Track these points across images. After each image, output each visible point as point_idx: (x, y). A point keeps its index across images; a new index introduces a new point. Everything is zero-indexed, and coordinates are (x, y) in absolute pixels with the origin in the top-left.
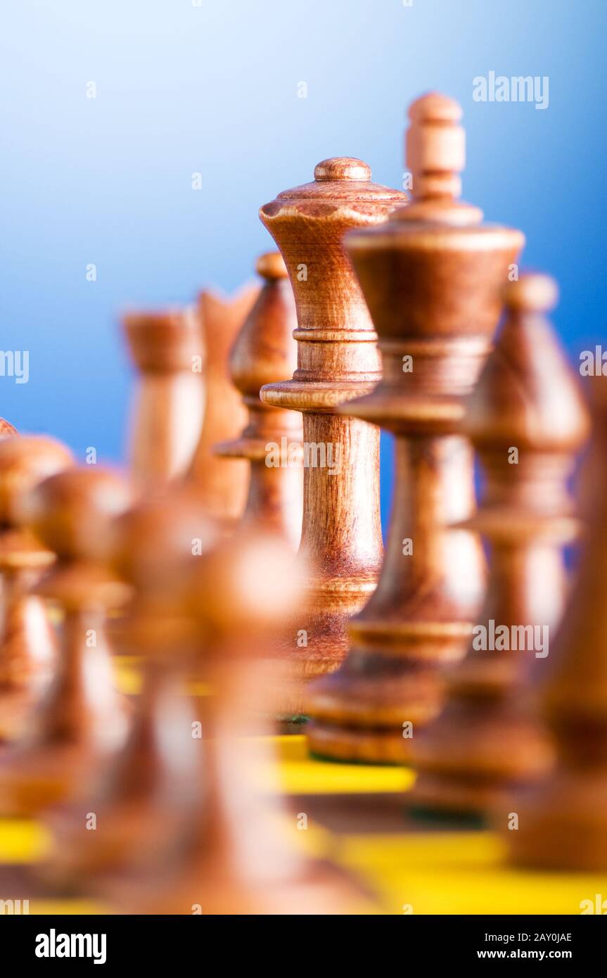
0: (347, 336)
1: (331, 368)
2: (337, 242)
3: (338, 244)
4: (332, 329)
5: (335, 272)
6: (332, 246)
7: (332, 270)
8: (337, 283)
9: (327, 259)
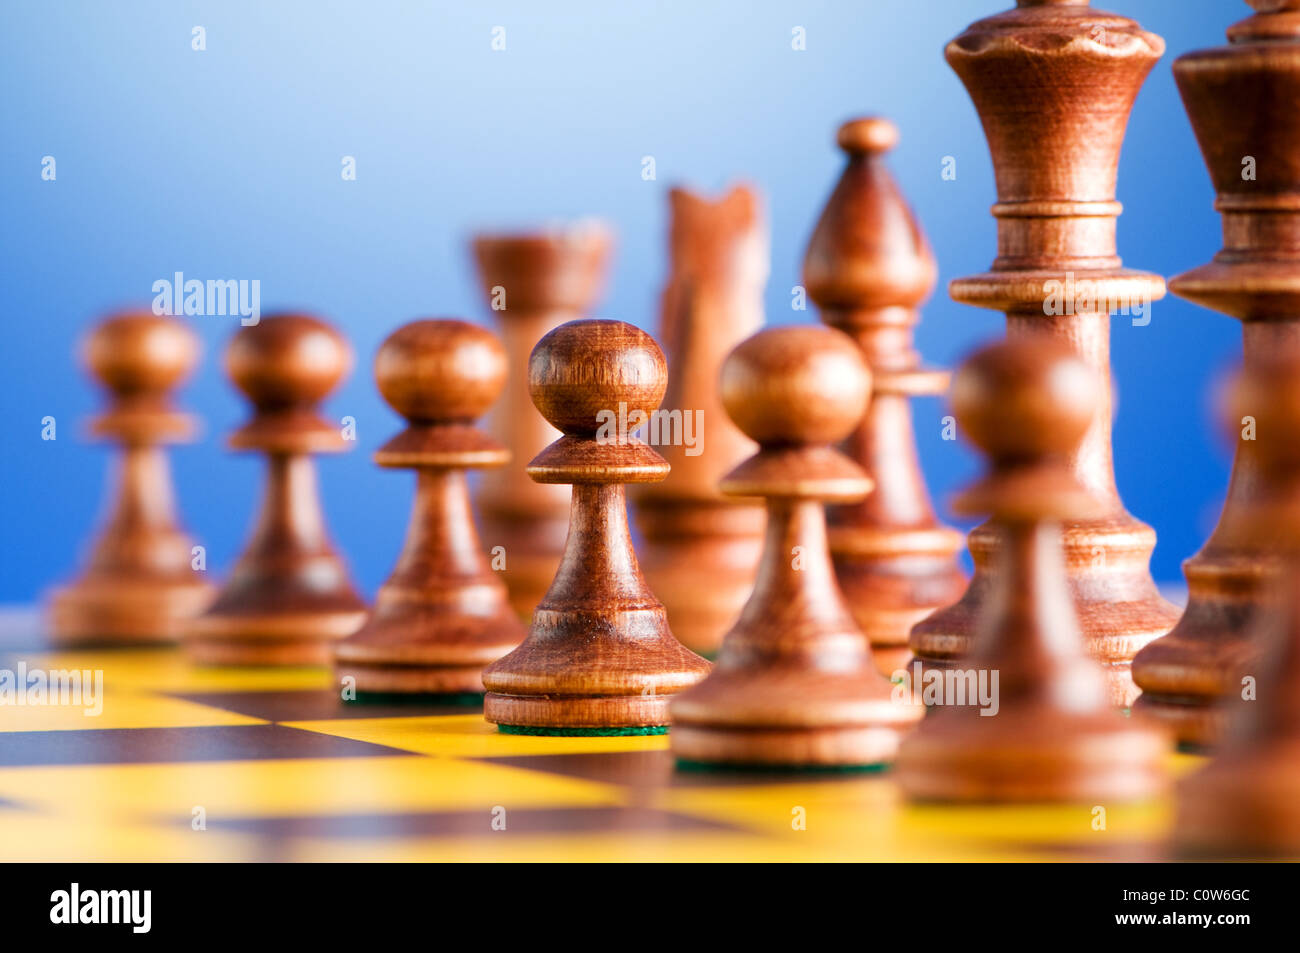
0: (1078, 209)
1: (1056, 251)
2: (1068, 83)
3: (1069, 86)
4: (1057, 201)
5: (1062, 125)
6: (1061, 90)
7: (1058, 121)
8: (1063, 139)
9: (1053, 107)
